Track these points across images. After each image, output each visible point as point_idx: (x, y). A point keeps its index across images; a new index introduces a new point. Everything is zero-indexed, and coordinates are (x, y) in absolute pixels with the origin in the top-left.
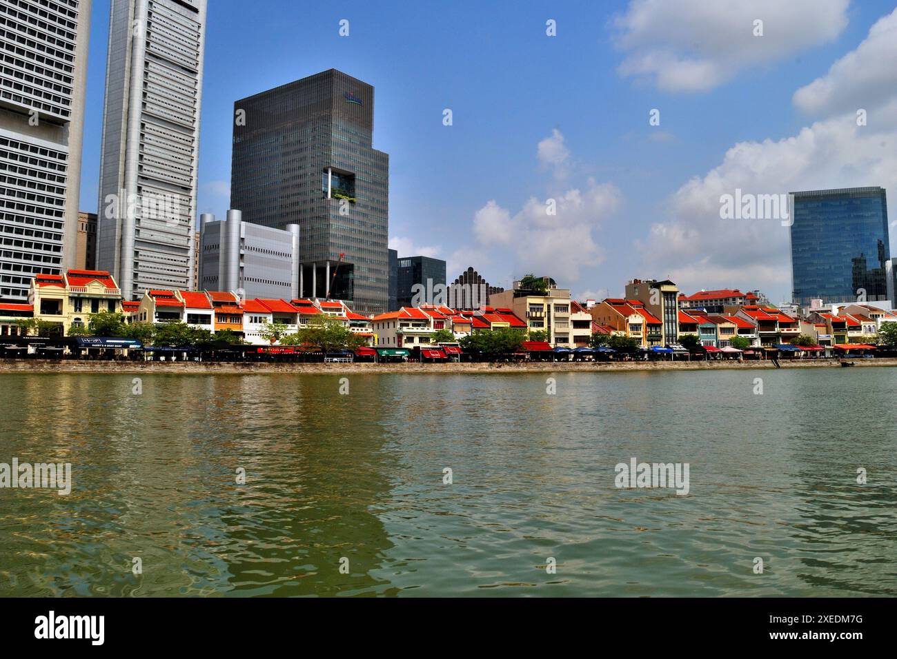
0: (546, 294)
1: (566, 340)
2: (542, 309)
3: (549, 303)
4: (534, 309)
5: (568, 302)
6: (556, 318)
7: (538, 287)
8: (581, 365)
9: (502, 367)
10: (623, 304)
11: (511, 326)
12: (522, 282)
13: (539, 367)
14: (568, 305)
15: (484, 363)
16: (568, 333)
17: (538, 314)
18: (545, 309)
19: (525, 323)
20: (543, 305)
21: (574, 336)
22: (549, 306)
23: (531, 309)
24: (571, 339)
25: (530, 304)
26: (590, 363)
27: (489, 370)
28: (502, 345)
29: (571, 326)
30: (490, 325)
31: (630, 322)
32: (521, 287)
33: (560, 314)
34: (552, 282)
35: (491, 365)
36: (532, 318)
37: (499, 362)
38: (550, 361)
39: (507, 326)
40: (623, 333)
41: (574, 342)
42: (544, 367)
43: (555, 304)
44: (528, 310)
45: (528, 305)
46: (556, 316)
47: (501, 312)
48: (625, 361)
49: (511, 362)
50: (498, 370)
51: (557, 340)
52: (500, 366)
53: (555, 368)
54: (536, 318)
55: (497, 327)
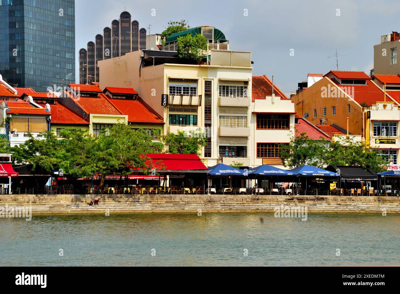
0: (204, 60)
1: (241, 151)
2: (194, 90)
3: (209, 78)
4: (179, 89)
5: (247, 76)
6: (222, 108)
7: (187, 45)
8: (263, 201)
9: (101, 203)
10: (362, 81)
11: (131, 123)
12: (163, 35)
13: (176, 204)
14: (246, 83)
15: (64, 196)
16: (246, 138)
17: (186, 100)
18: (201, 89)
19: (160, 118)
20: (196, 81)
21: (259, 144)
22: (208, 84)
23: (172, 88)
24: (252, 150)
25: (171, 80)
26: (282, 198)
27: (73, 209)
28: (100, 160)
29: (252, 124)
30: (88, 120)
31: (373, 117)
32: (160, 47)
33: (230, 101)
34: (219, 36)
35: (77, 200)
36: (173, 108)
37: (96, 193)
38: (201, 193)
39: (121, 121)
40: (357, 139)
41: (258, 156)
42: (188, 203)
43: (220, 81)
44: (166, 91)
45: (166, 81)
46: (222, 104)
47: (114, 94)
48: (356, 194)
49: (122, 193)
50: (94, 209)
51: (223, 150)
52: (96, 202)
53: (210, 205)
54: (181, 107)
55: (100, 124)
